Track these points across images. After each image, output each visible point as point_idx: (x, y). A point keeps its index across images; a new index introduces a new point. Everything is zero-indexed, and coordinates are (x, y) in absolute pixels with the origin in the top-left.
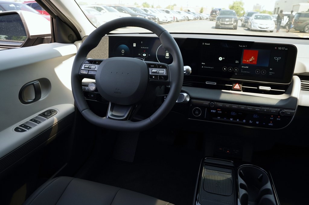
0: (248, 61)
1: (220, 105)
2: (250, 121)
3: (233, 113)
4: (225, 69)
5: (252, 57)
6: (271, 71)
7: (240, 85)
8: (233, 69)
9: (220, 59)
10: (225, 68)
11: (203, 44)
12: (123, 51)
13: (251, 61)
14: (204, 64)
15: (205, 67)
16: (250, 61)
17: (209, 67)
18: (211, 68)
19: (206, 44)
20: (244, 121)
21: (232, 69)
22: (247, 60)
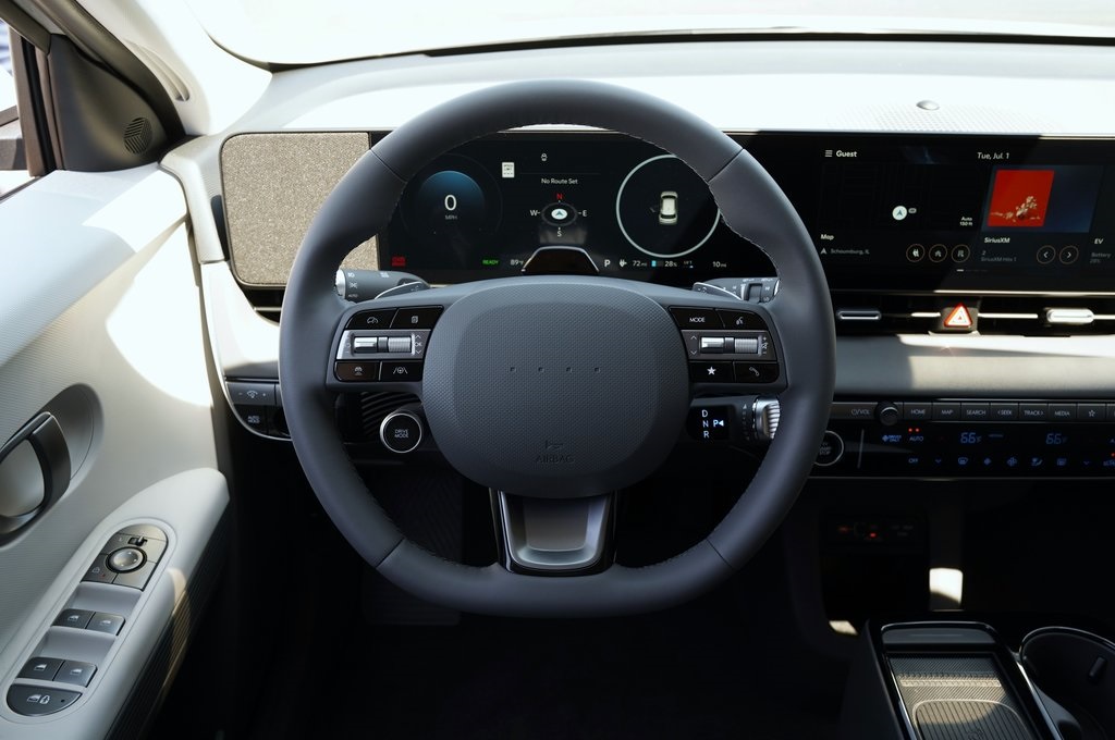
0: (1010, 215)
1: (919, 410)
2: (1035, 460)
3: (967, 436)
4: (916, 253)
5: (1028, 200)
6: (1098, 248)
7: (970, 309)
8: (949, 252)
9: (900, 213)
10: (916, 248)
11: (829, 153)
12: (450, 199)
13: (1022, 217)
14: (831, 238)
15: (833, 251)
16: (1019, 213)
17: (852, 252)
18: (858, 254)
19: (840, 154)
20: (1012, 462)
21: (943, 254)
22: (1005, 212)
